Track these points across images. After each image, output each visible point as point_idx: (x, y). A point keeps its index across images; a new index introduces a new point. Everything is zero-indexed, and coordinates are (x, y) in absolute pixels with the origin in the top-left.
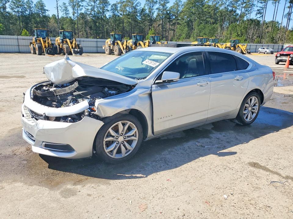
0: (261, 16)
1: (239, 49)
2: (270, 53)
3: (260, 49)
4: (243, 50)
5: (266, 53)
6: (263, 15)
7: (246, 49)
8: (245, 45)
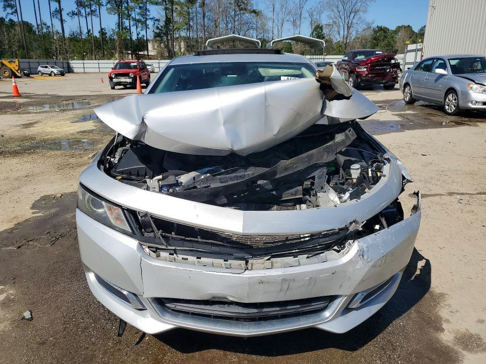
0: (13, 11)
1: (6, 69)
2: (60, 74)
3: (40, 69)
4: (13, 70)
5: (53, 74)
6: (16, 10)
7: (19, 69)
8: (15, 62)
